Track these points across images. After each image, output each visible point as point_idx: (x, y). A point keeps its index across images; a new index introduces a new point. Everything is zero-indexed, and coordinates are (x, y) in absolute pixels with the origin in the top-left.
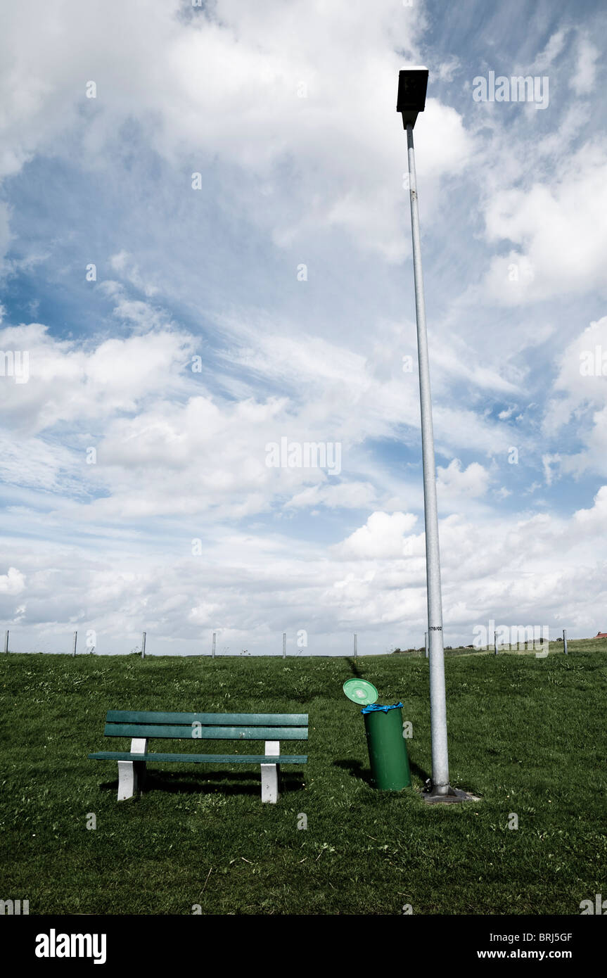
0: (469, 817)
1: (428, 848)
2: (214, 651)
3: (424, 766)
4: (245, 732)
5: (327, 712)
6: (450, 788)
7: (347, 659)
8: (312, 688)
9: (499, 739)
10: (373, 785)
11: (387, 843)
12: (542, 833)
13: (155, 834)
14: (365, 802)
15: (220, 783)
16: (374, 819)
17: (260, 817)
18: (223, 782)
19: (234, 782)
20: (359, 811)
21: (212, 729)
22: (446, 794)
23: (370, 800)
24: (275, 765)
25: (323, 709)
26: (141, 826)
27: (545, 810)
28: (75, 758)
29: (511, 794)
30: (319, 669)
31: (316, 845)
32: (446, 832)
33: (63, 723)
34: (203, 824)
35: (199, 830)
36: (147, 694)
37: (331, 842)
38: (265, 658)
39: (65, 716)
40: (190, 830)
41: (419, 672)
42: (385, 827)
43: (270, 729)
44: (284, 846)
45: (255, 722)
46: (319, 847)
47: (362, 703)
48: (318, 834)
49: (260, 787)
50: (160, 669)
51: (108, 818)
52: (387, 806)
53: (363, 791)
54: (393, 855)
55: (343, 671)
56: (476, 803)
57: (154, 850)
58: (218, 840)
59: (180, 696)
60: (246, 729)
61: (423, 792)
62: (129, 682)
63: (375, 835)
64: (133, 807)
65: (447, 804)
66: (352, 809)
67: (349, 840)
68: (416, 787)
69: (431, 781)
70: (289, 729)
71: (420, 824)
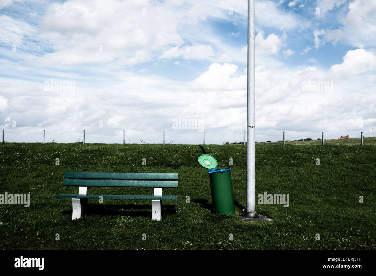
0: (266, 229)
1: (243, 244)
2: (124, 141)
3: (242, 203)
4: (143, 183)
5: (188, 174)
6: (255, 214)
7: (200, 146)
8: (180, 161)
9: (283, 189)
10: (213, 212)
11: (221, 241)
12: (305, 237)
13: (94, 237)
14: (208, 220)
15: (129, 211)
16: (214, 229)
17: (151, 228)
18: (130, 210)
19: (137, 210)
20: (206, 225)
21: (124, 181)
22: (253, 217)
23: (212, 219)
24: (159, 200)
25: (186, 172)
26: (86, 232)
27: (308, 226)
28: (47, 198)
29: (289, 218)
30: (183, 150)
31: (182, 242)
32: (253, 236)
33: (39, 180)
34: (120, 231)
35: (118, 234)
36: (87, 164)
37: (191, 240)
38: (153, 145)
39: (40, 176)
40: (113, 234)
41: (240, 153)
42: (220, 233)
43: (157, 181)
44: (165, 243)
45: (148, 178)
46: (184, 243)
47: (209, 167)
48: (183, 236)
49: (151, 212)
50: (94, 150)
51: (67, 229)
52: (221, 222)
53: (208, 215)
54: (224, 247)
55: (197, 152)
56: (270, 222)
57: (93, 245)
58: (129, 239)
59: (106, 165)
60: (143, 181)
61: (241, 215)
62: (76, 157)
63: (214, 237)
64: (81, 223)
65: (254, 222)
66: (202, 224)
67: (200, 239)
68: (237, 213)
69: (246, 210)
70: (167, 181)
71: (239, 232)
